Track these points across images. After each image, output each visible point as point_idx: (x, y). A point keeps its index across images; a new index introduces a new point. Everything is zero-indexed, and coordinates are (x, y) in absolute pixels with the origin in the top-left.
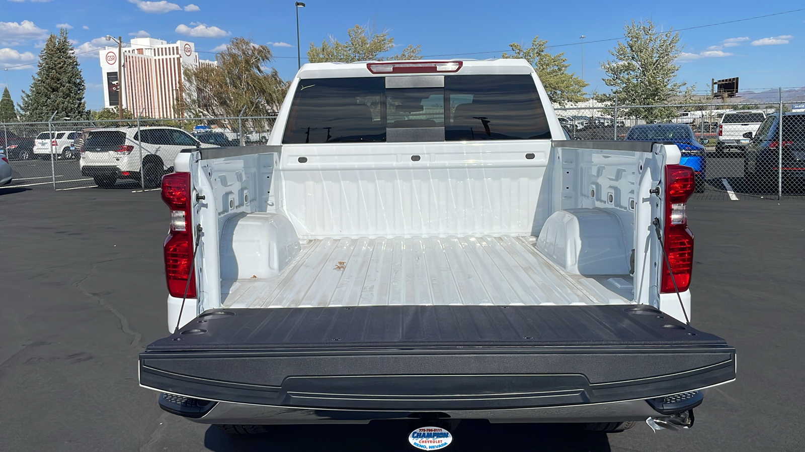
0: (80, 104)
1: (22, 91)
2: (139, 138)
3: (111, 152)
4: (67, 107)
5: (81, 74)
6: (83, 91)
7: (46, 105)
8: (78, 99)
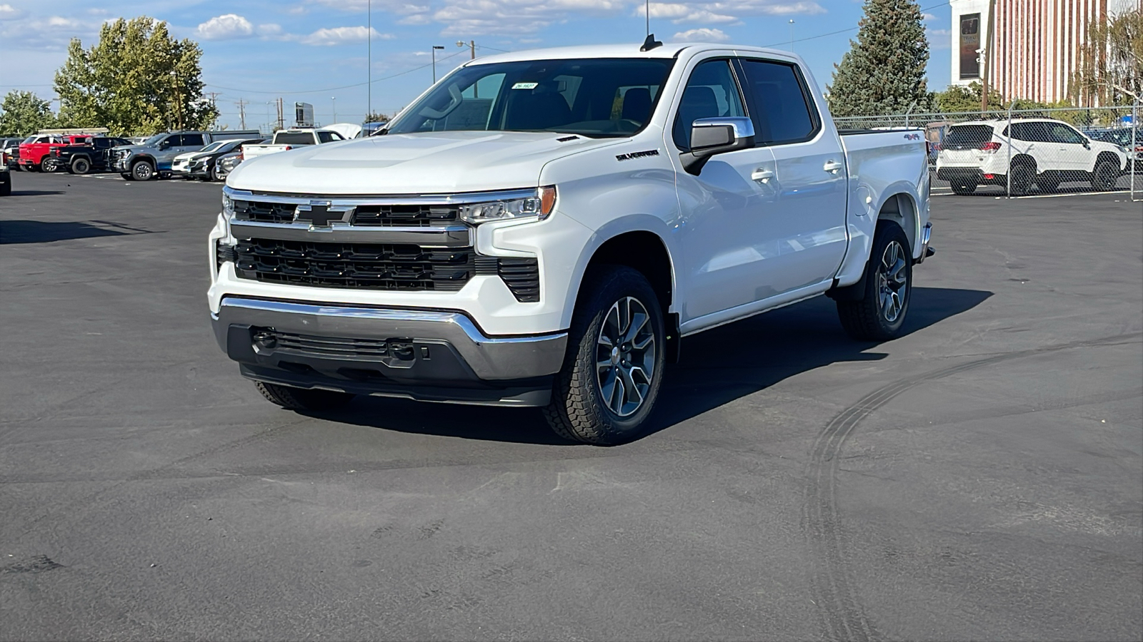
0: (919, 82)
1: (835, 65)
2: (1009, 133)
3: (975, 151)
4: (897, 88)
5: (924, 33)
6: (924, 60)
7: (867, 87)
8: (915, 75)
